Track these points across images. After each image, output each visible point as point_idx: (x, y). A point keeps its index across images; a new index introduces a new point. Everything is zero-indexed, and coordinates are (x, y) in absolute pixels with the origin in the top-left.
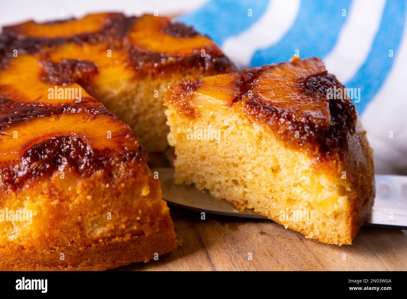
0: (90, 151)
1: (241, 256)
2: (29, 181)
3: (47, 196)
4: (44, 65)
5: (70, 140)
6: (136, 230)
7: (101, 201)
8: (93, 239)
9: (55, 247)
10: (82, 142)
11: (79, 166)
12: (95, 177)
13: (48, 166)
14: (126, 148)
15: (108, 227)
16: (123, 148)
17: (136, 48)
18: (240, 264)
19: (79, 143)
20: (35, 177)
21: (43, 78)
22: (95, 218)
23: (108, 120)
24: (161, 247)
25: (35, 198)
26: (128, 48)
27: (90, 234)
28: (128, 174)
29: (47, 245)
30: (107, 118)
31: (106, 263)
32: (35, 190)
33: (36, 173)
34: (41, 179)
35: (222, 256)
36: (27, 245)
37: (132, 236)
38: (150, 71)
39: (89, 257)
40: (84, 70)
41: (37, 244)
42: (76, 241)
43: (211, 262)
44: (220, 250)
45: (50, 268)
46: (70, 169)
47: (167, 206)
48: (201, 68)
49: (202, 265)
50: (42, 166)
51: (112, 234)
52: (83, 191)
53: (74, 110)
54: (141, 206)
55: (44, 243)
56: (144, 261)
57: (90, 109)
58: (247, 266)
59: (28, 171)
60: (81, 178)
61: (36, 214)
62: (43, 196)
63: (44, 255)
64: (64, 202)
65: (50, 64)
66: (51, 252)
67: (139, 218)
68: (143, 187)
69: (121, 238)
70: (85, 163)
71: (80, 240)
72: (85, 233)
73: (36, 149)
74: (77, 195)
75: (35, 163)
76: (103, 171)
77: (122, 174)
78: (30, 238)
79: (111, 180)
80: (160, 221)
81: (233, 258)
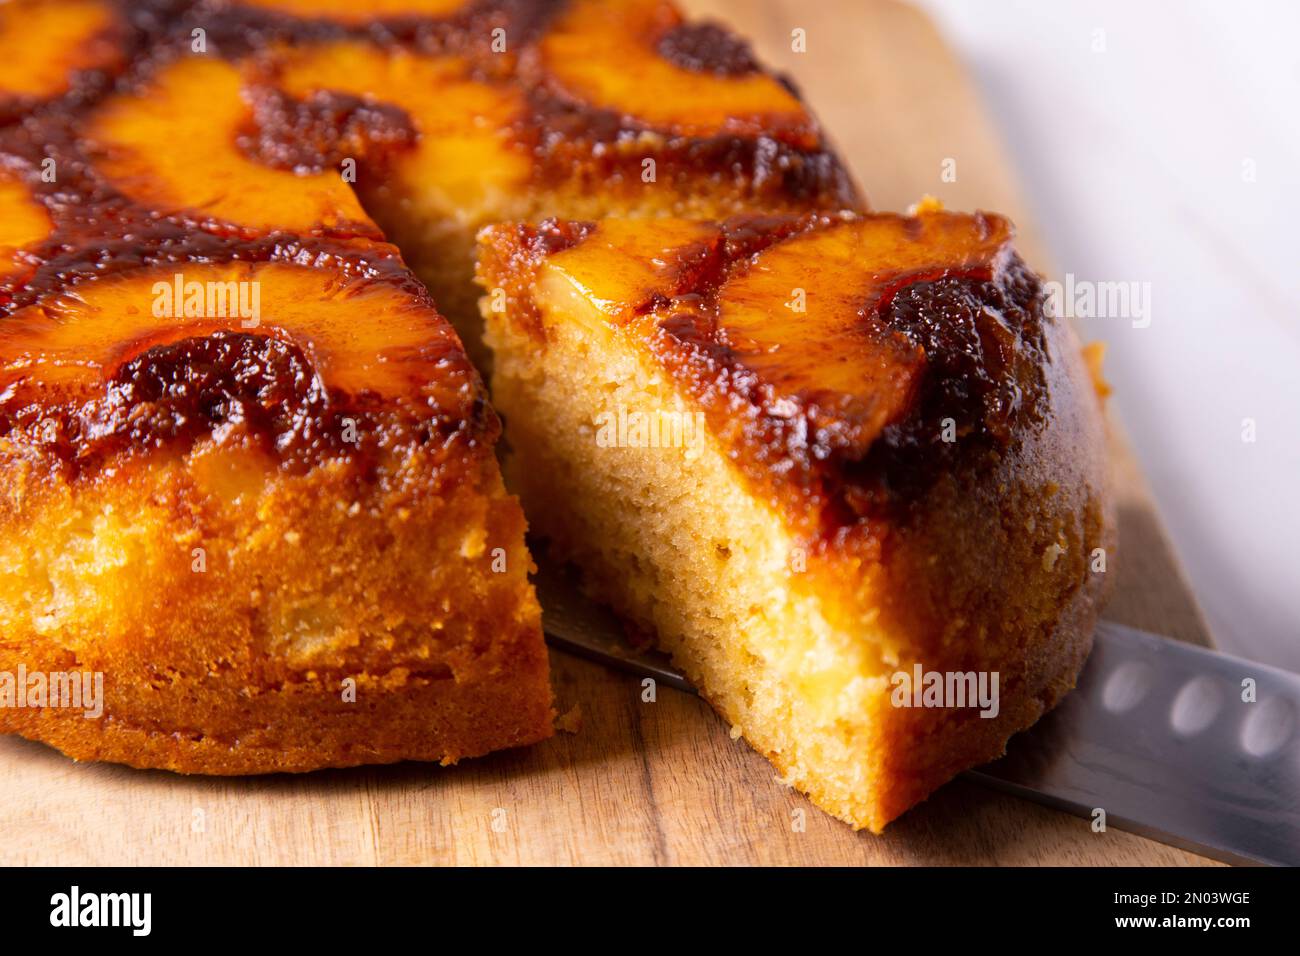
0: (319, 391)
1: (750, 795)
2: (119, 458)
3: (166, 513)
4: (257, 99)
5: (265, 349)
6: (427, 659)
7: (328, 554)
8: (289, 665)
9: (169, 674)
10: (301, 359)
11: (277, 435)
12: (321, 478)
13: (181, 420)
14: (431, 400)
15: (341, 637)
16: (422, 399)
17: (553, 84)
18: (738, 817)
19: (294, 363)
20: (139, 450)
21: (244, 141)
22: (305, 602)
23: (396, 305)
24: (500, 724)
25: (129, 514)
26: (528, 84)
27: (280, 649)
28: (427, 482)
29: (145, 664)
30: (395, 297)
31: (321, 747)
32: (133, 487)
33: (143, 436)
34: (154, 456)
35: (690, 782)
36: (86, 654)
37: (411, 677)
38: (578, 167)
39: (272, 720)
40: (375, 134)
41: (117, 654)
42: (235, 666)
43: (652, 796)
44: (690, 765)
45: (147, 735)
46: (246, 440)
47: (536, 602)
48: (741, 181)
49: (620, 800)
50: (162, 419)
51: (350, 661)
52: (275, 514)
53: (304, 257)
54: (449, 588)
55: (137, 654)
56: (440, 761)
57: (354, 260)
58: (760, 829)
59: (118, 426)
60: (277, 474)
61: (123, 562)
62: (155, 509)
63: (133, 692)
64: (213, 540)
65: (275, 98)
66: (154, 687)
67: (439, 626)
68: (468, 531)
69: (375, 678)
70: (297, 427)
71: (248, 664)
72: (268, 644)
73: (157, 361)
74: (257, 525)
75: (143, 404)
76: (348, 460)
77: (407, 480)
78: (99, 634)
79: (370, 493)
80: (506, 644)
81: (721, 796)
